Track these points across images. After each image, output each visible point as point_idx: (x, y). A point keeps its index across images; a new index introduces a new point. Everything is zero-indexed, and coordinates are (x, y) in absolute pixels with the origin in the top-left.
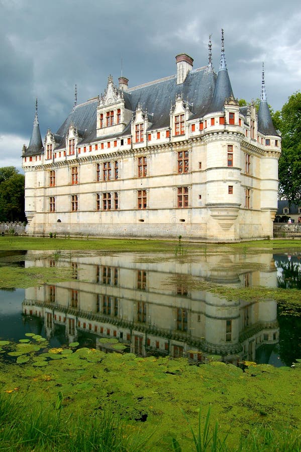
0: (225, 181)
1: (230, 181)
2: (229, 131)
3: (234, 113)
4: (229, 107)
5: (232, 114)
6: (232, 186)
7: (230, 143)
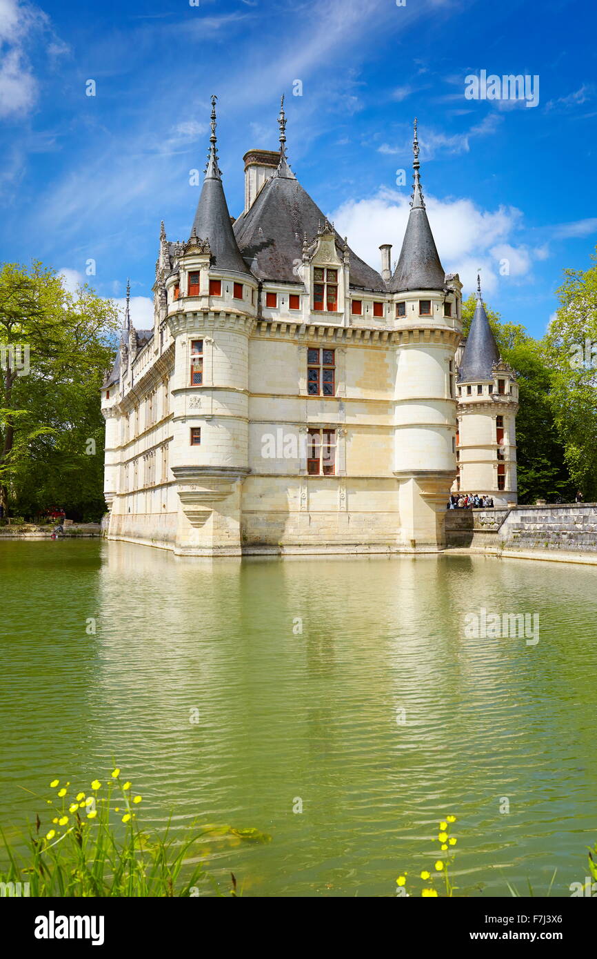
0: (184, 419)
1: (193, 417)
2: (186, 310)
3: (199, 272)
4: (188, 262)
5: (194, 275)
6: (199, 429)
7: (196, 336)
